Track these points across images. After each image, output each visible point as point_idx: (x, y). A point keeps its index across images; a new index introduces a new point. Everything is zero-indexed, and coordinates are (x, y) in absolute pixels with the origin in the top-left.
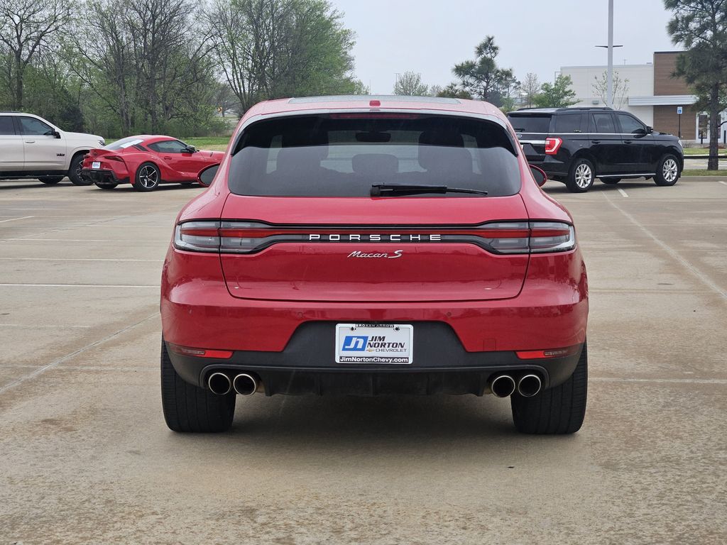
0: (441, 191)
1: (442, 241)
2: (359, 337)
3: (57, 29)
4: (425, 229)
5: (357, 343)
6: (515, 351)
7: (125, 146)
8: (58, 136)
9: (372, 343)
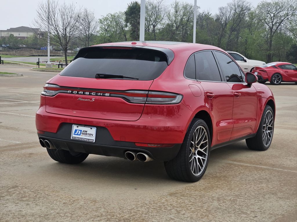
0: (121, 77)
1: (110, 96)
2: (79, 130)
3: (288, 19)
4: (104, 91)
5: (78, 132)
6: (134, 143)
7: (268, 66)
8: (245, 61)
9: (83, 133)
